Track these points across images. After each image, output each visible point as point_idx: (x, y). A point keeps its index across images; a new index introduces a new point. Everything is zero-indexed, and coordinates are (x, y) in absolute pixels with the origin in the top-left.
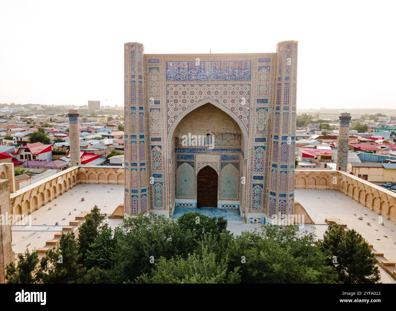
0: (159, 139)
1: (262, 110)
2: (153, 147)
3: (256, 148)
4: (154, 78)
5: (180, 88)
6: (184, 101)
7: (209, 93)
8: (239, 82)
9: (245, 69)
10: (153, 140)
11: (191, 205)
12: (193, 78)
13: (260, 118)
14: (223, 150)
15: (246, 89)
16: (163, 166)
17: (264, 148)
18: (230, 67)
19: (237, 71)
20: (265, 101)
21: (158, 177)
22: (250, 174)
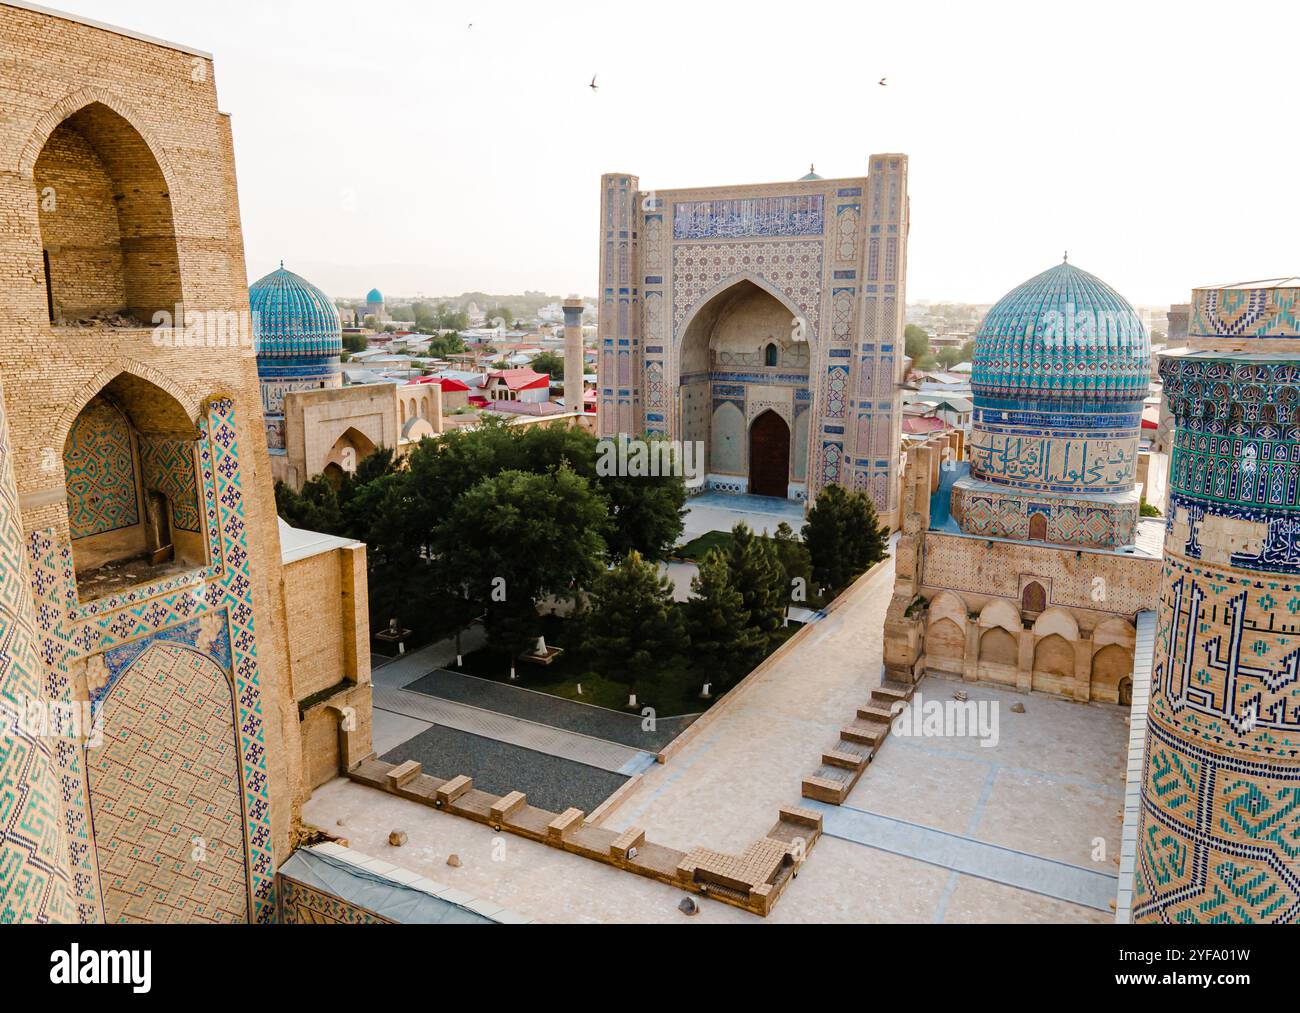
0: (659, 350)
1: (844, 293)
2: (649, 363)
3: (830, 370)
4: (654, 235)
5: (697, 254)
6: (703, 277)
7: (747, 260)
8: (801, 238)
9: (813, 211)
10: (649, 350)
11: (737, 488)
12: (719, 232)
13: (839, 308)
14: (799, 377)
15: (813, 250)
16: (664, 399)
17: (846, 369)
18: (786, 210)
19: (797, 216)
20: (849, 275)
21: (657, 420)
22: (818, 423)
